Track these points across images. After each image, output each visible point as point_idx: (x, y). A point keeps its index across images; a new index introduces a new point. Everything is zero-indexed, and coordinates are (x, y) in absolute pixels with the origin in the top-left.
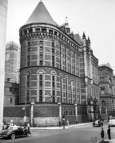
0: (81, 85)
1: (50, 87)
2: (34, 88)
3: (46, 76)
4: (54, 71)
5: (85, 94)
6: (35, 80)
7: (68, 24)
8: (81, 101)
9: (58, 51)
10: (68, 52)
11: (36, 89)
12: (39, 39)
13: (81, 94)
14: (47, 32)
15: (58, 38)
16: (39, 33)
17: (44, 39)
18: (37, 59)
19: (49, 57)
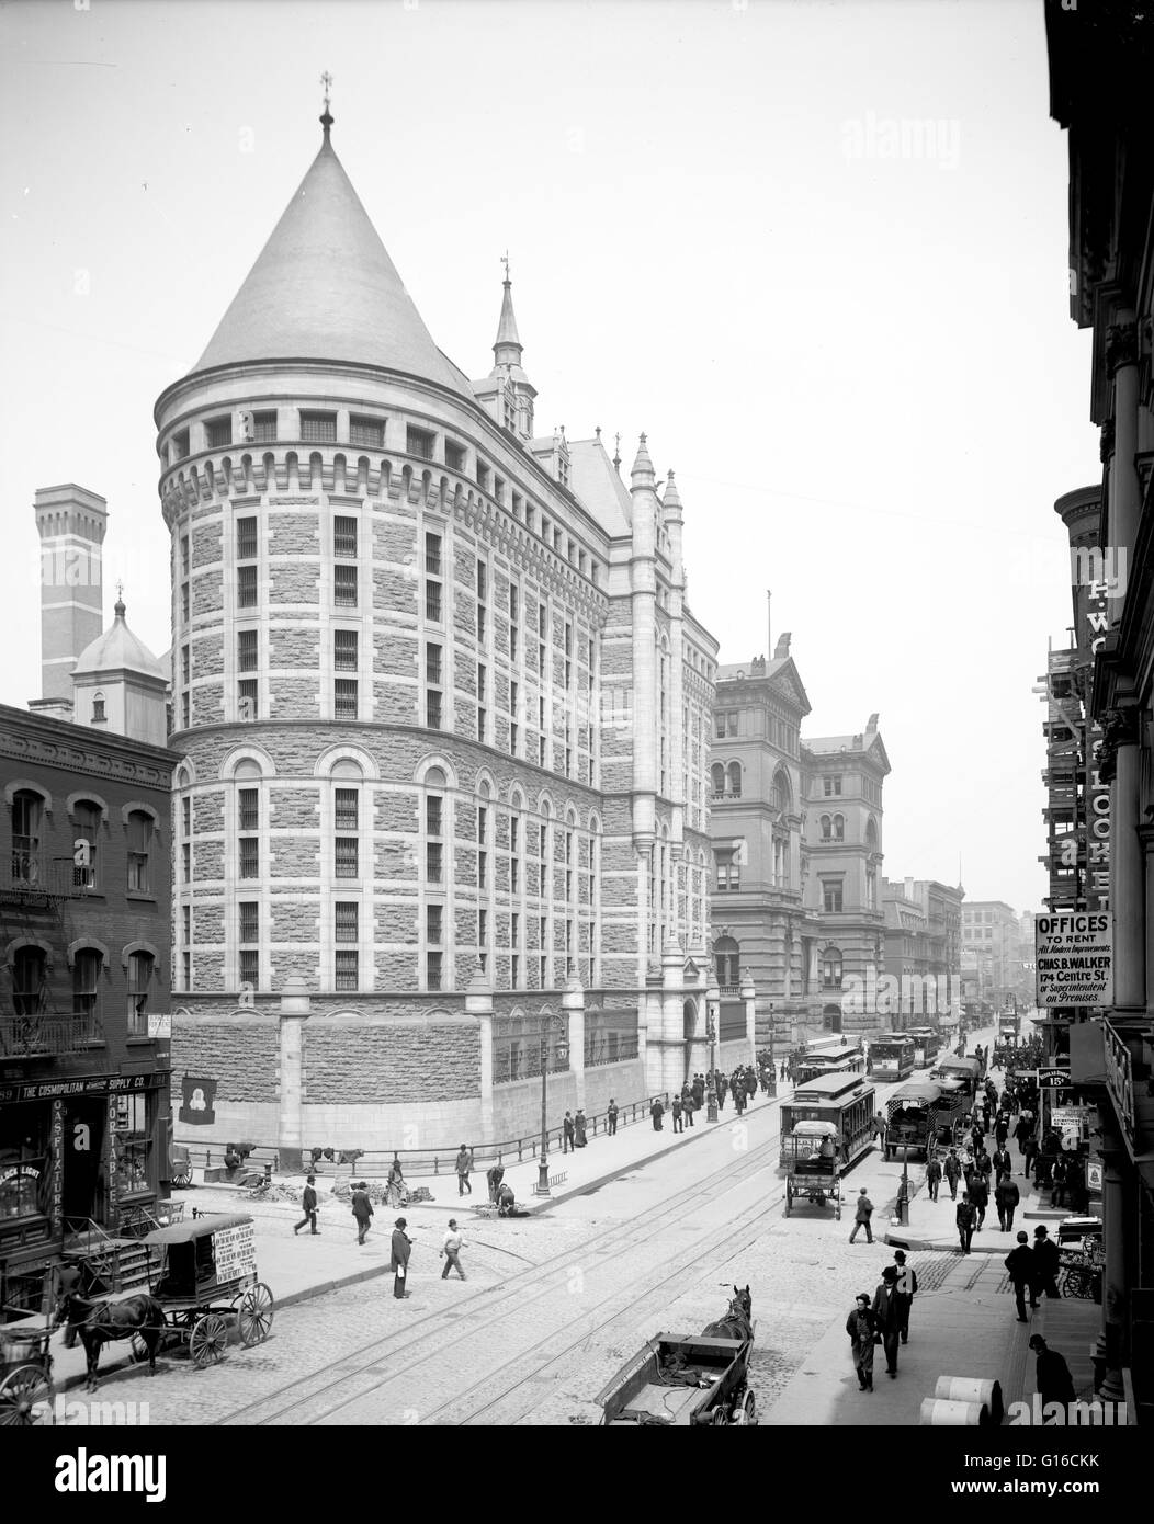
0: (605, 849)
1: (409, 884)
2: (293, 890)
3: (382, 801)
4: (438, 761)
5: (629, 915)
6: (302, 825)
7: (521, 349)
8: (604, 962)
9: (469, 604)
10: (530, 600)
11: (308, 898)
12: (331, 498)
13: (604, 915)
14: (389, 446)
15: (471, 493)
16: (328, 455)
17: (369, 503)
18: (316, 665)
19: (404, 652)
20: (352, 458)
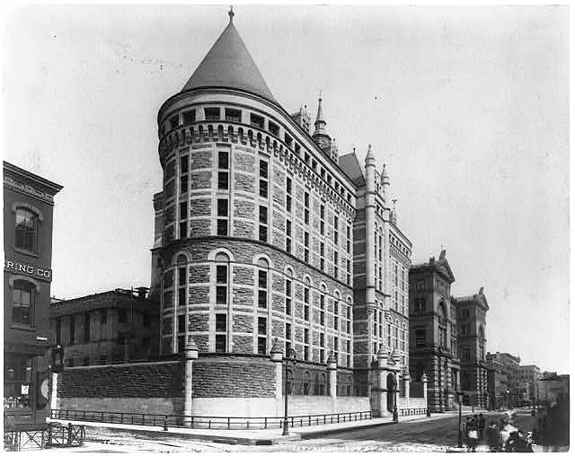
0: (355, 311)
1: (249, 307)
2: (198, 309)
3: (237, 271)
4: (264, 256)
6: (202, 281)
8: (354, 358)
9: (282, 193)
10: (315, 201)
12: (217, 145)
13: (355, 338)
14: (242, 122)
15: (282, 147)
16: (215, 126)
17: (234, 145)
18: (209, 214)
19: (248, 209)
20: (226, 127)
